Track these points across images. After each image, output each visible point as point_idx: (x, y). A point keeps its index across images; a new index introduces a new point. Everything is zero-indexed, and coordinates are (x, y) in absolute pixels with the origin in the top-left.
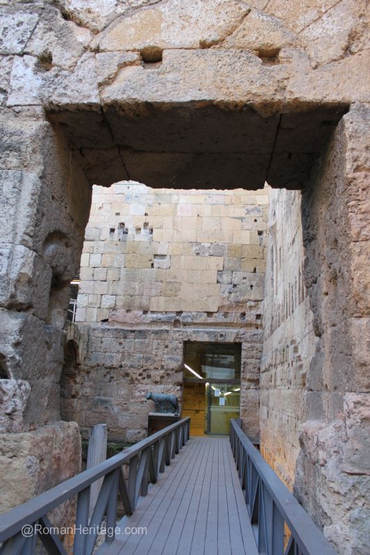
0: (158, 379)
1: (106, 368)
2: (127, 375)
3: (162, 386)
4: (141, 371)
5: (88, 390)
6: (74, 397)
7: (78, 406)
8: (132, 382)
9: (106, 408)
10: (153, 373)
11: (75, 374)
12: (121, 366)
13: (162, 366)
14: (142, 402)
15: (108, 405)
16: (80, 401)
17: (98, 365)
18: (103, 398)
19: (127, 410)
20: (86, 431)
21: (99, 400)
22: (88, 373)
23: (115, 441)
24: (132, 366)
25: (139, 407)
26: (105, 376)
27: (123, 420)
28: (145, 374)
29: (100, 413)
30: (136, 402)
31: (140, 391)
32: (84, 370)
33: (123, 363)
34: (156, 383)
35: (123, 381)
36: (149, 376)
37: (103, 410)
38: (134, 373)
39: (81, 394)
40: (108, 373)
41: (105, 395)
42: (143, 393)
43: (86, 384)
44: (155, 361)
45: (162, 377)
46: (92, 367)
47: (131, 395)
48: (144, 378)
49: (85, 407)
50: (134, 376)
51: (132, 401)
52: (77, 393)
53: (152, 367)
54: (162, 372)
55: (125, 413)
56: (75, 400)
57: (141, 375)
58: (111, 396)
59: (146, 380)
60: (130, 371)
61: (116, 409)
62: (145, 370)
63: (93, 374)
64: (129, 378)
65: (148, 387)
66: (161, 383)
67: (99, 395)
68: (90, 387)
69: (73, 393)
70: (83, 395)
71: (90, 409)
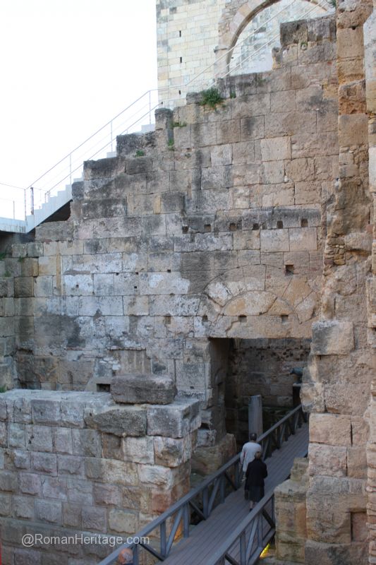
0: (299, 357)
1: (257, 349)
2: (274, 354)
3: (303, 362)
4: (285, 351)
5: (245, 368)
6: (234, 374)
7: (239, 380)
8: (279, 359)
9: (260, 381)
10: (294, 352)
11: (234, 358)
12: (269, 348)
13: (301, 347)
14: (288, 375)
15: (261, 379)
16: (240, 377)
17: (251, 347)
18: (257, 373)
19: (276, 381)
20: (247, 399)
21: (254, 374)
22: (244, 353)
23: (269, 406)
24: (277, 348)
25: (286, 379)
26: (257, 355)
27: (274, 389)
28: (288, 353)
29: (256, 384)
30: (283, 375)
31: (285, 367)
32: (240, 352)
33: (270, 345)
34: (298, 360)
35: (272, 358)
36: (292, 355)
37: (258, 382)
38: (280, 353)
39: (240, 371)
40: (259, 353)
41: (259, 370)
42: (288, 368)
43: (244, 362)
44: (295, 343)
45: (302, 355)
46: (246, 349)
47: (278, 370)
48: (287, 357)
49: (244, 380)
50: (280, 355)
51: (280, 374)
52: (237, 371)
53: (293, 348)
54: (302, 351)
55: (275, 384)
56: (236, 376)
57: (285, 354)
58: (263, 371)
59: (289, 358)
60: (277, 351)
61: (268, 381)
62: (288, 350)
63: (248, 354)
64: (276, 357)
65: (291, 363)
66: (302, 360)
67: (254, 370)
68: (247, 364)
69: (234, 371)
70: (242, 372)
71: (248, 382)
